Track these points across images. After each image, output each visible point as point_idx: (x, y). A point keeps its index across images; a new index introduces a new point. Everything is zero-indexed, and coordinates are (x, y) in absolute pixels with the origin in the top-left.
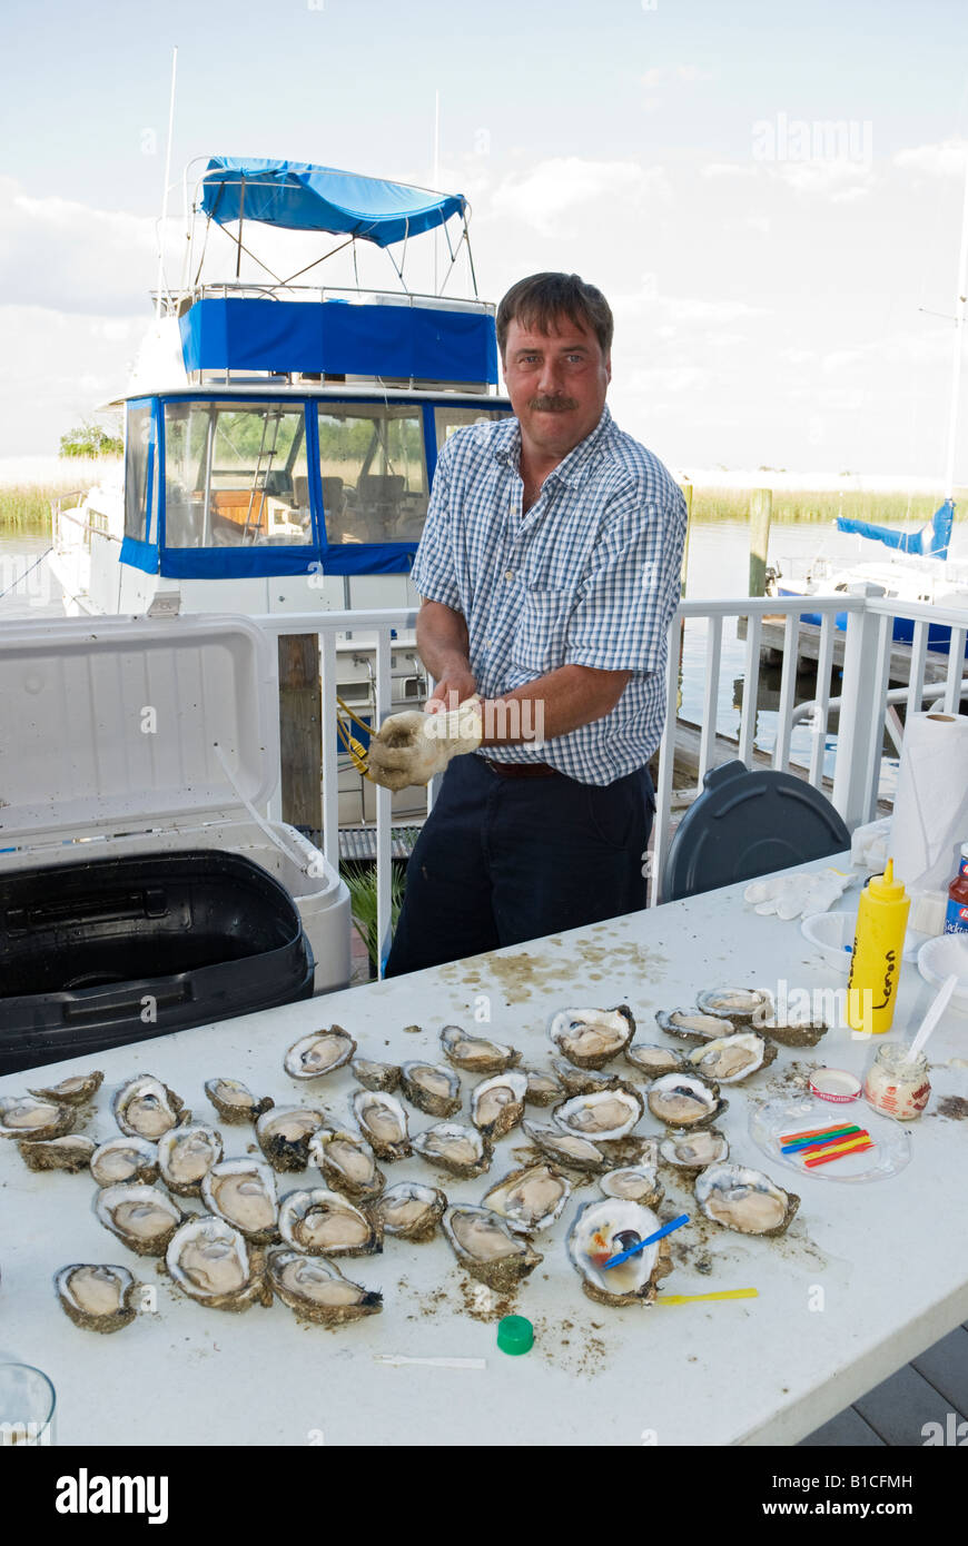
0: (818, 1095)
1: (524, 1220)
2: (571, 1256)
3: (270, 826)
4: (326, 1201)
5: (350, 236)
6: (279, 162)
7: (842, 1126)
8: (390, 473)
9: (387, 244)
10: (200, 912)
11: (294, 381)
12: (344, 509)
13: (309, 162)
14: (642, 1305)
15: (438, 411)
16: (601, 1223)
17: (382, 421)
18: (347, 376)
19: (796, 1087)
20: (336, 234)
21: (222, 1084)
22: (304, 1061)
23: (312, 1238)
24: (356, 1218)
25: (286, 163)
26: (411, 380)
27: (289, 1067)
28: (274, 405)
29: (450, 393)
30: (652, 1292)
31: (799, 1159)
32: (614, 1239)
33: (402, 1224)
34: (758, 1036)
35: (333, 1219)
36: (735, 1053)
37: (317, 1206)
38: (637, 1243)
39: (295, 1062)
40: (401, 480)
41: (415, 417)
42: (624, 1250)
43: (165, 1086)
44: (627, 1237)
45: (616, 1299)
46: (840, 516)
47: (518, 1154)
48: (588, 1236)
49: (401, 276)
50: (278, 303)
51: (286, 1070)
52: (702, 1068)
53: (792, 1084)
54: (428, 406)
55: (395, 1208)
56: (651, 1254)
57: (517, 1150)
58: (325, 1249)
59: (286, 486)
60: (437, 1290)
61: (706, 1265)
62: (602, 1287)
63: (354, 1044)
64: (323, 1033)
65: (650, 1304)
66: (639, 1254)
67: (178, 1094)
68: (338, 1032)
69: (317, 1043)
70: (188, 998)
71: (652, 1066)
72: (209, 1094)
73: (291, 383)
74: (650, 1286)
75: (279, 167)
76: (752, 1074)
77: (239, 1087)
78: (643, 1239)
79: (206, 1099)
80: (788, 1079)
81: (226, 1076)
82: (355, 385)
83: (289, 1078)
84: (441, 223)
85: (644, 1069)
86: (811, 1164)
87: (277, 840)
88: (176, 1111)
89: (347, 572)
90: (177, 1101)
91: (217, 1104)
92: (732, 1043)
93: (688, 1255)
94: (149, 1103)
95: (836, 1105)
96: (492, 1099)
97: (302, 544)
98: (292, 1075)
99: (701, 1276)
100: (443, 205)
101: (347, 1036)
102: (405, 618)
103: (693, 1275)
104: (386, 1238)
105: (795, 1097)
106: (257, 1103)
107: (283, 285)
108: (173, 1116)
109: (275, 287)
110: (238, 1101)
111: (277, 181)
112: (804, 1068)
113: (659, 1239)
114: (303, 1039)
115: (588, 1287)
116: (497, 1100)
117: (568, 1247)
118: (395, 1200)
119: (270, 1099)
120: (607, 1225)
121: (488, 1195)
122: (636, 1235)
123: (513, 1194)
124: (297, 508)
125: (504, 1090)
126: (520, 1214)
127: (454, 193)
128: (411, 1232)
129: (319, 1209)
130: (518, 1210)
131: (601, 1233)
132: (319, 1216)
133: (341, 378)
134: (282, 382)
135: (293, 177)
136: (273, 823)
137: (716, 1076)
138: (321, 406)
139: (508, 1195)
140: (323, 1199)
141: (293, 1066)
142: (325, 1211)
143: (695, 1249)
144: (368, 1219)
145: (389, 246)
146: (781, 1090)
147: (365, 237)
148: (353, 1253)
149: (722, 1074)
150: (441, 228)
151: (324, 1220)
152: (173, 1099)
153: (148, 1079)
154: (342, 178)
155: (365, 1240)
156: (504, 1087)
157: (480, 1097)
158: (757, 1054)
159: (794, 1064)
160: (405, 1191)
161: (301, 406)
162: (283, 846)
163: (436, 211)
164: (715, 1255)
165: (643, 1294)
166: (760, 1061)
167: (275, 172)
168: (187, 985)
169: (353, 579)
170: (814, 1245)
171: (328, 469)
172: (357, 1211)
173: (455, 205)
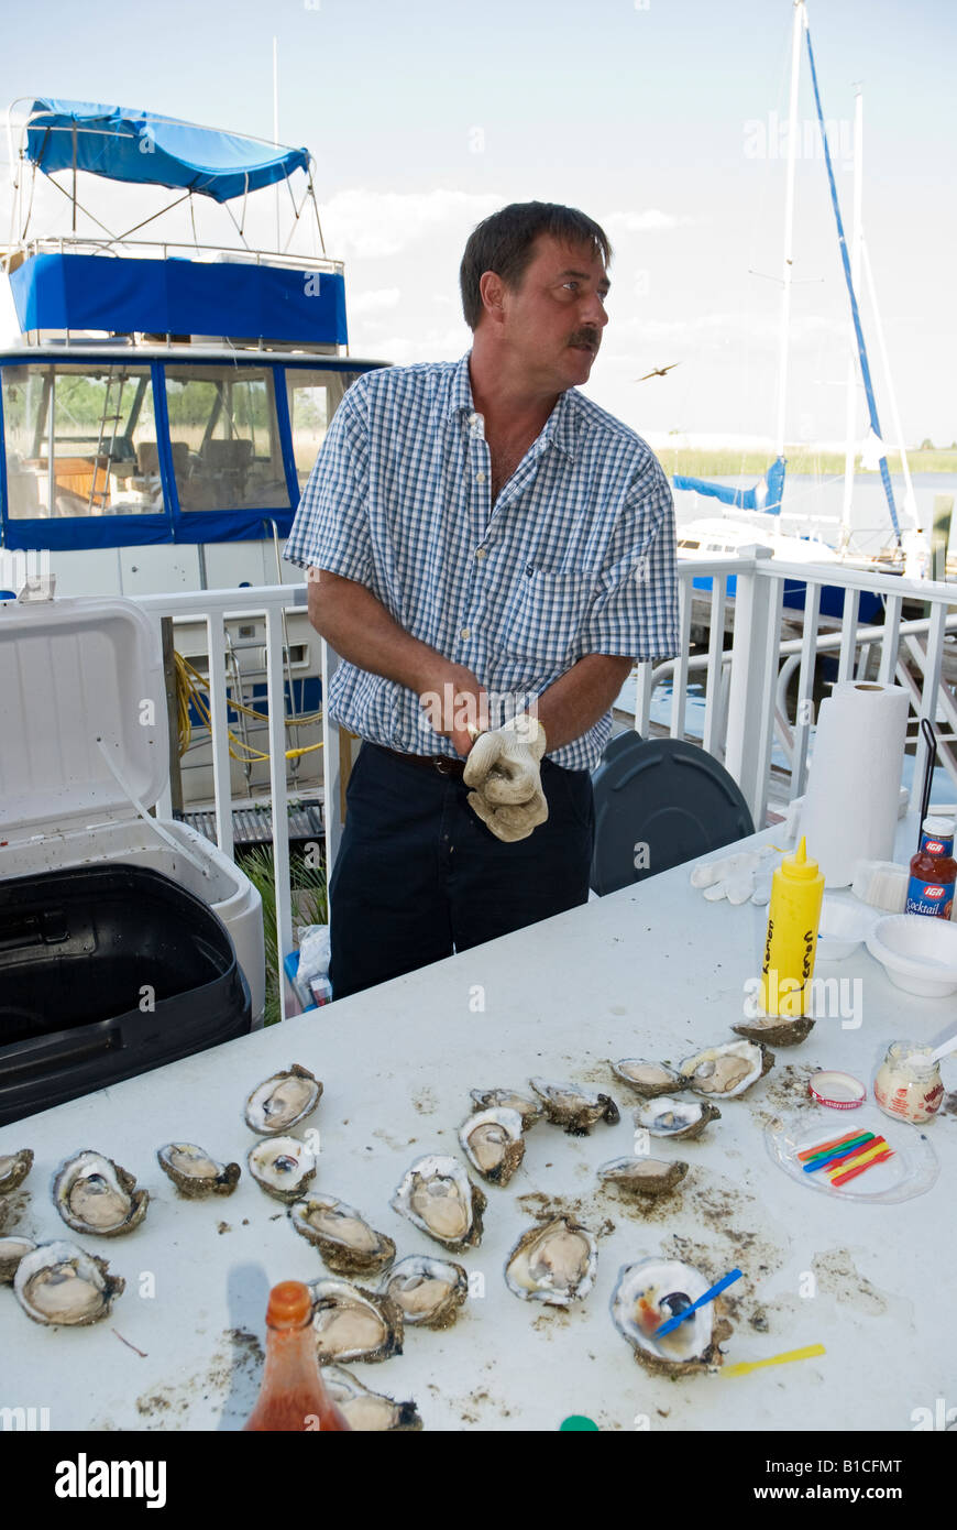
0: (822, 1102)
1: (559, 1287)
2: (618, 1325)
3: (161, 825)
4: (333, 1294)
5: (187, 191)
6: (110, 108)
7: (855, 1134)
8: (235, 437)
9: (226, 199)
10: (105, 936)
11: (138, 342)
12: (190, 475)
13: (143, 109)
14: (706, 1372)
15: (289, 373)
16: (644, 1287)
17: (225, 385)
18: (193, 337)
19: (797, 1094)
20: (171, 188)
21: (176, 1150)
22: (266, 1110)
23: (320, 1343)
24: (368, 1313)
25: (119, 109)
26: (260, 341)
27: (252, 1122)
28: (118, 368)
29: (298, 354)
30: (715, 1357)
31: (824, 1177)
32: (661, 1303)
33: (420, 1310)
34: (752, 1043)
35: (345, 1317)
36: (730, 1062)
37: (324, 1300)
38: (687, 1305)
39: (257, 1113)
40: (246, 445)
41: (260, 380)
42: (673, 1314)
43: (112, 1162)
44: (677, 1300)
45: (678, 1367)
46: (676, 474)
47: (525, 1203)
48: (631, 1302)
49: (241, 233)
50: (118, 259)
51: (249, 1124)
52: (696, 1082)
53: (792, 1092)
54: (278, 367)
55: (408, 1290)
56: (706, 1318)
57: (522, 1198)
58: (337, 1356)
59: (127, 453)
60: (474, 1389)
61: (761, 1320)
62: (658, 1355)
63: (320, 1085)
64: (284, 1075)
65: (715, 1371)
66: (691, 1317)
67: (127, 1170)
68: (299, 1073)
69: (279, 1087)
70: (116, 1046)
71: (647, 1086)
72: (164, 1166)
73: (134, 344)
74: (712, 1352)
75: (111, 113)
76: (751, 1085)
77: (196, 1152)
78: (694, 1300)
79: (161, 1171)
80: (787, 1086)
81: (180, 1139)
82: (200, 347)
83: (252, 1133)
84: (283, 177)
85: (640, 1089)
86: (839, 1181)
87: (172, 840)
88: (129, 1193)
89: (201, 540)
90: (128, 1179)
91: (174, 1176)
92: (725, 1052)
93: (739, 1309)
94: (95, 1185)
95: (844, 1112)
96: (482, 1139)
97: (153, 512)
98: (255, 1130)
99: (758, 1333)
100: (286, 159)
101: (311, 1077)
102: (292, 595)
103: (751, 1334)
104: (408, 1331)
105: (800, 1106)
106: (222, 1172)
107: (118, 240)
108: (128, 1200)
109: (111, 242)
110: (199, 1171)
111: (108, 128)
112: (800, 1073)
113: (712, 1298)
114: (262, 1084)
115: (643, 1357)
116: (488, 1139)
117: (612, 1314)
118: (405, 1278)
119: (236, 1165)
120: (651, 1289)
121: (509, 1264)
122: (685, 1297)
123: (535, 1258)
124: (142, 475)
125: (493, 1128)
126: (552, 1282)
127: (298, 147)
128: (434, 1320)
129: (326, 1304)
130: (549, 1277)
131: (646, 1298)
132: (326, 1314)
133: (186, 340)
134: (124, 344)
135: (127, 123)
136: (163, 821)
137: (714, 1091)
138: (168, 369)
139: (529, 1259)
140: (330, 1292)
141: (255, 1119)
142: (332, 1306)
143: (744, 1301)
144: (383, 1315)
145: (228, 202)
146: (784, 1100)
147: (202, 192)
148: (368, 1358)
149: (720, 1087)
150: (283, 182)
151: (333, 1318)
152: (123, 1178)
153: (91, 1156)
154: (179, 129)
155: (381, 1340)
156: (491, 1124)
157: (469, 1138)
158: (754, 1062)
159: (788, 1068)
160: (416, 1267)
161: (147, 369)
162: (180, 848)
163: (278, 166)
164: (767, 1307)
165: (707, 1359)
166: (758, 1070)
167: (108, 118)
168: (115, 1032)
169: (209, 548)
170: (866, 1281)
171: (177, 435)
172: (370, 1304)
173: (299, 160)
